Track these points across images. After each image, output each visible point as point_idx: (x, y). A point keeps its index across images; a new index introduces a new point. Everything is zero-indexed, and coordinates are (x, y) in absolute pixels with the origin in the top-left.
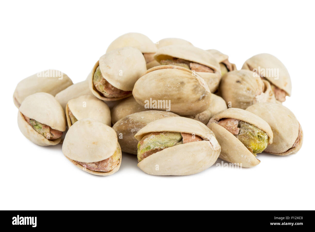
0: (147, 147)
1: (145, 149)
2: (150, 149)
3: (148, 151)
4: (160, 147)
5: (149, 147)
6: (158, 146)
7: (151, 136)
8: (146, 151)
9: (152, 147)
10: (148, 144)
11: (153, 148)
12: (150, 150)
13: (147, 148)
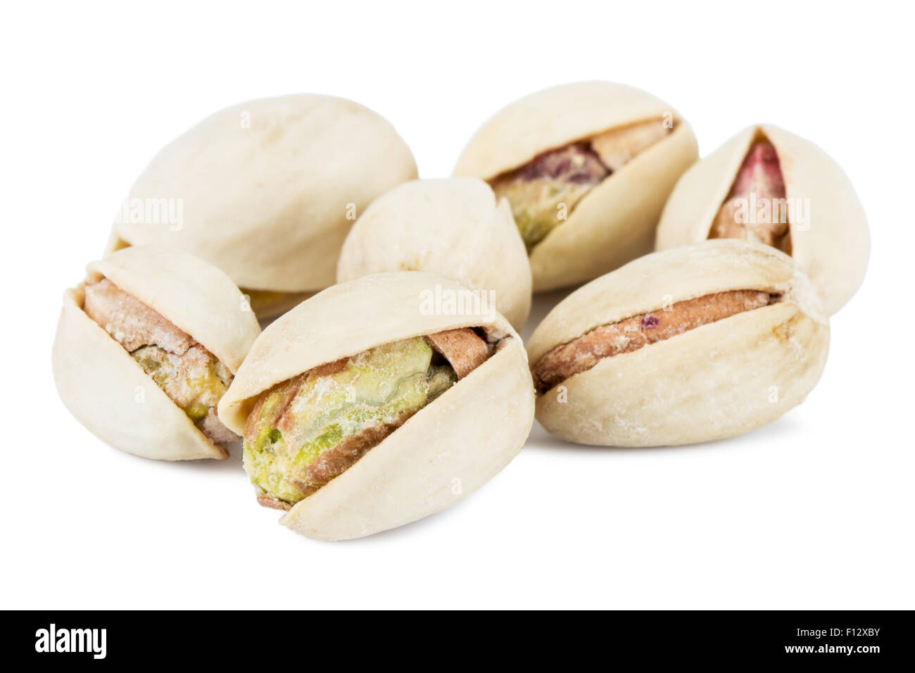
0: (322, 433)
1: (317, 443)
2: (340, 436)
3: (332, 448)
4: (380, 420)
5: (335, 431)
6: (371, 418)
7: (316, 386)
8: (324, 450)
9: (350, 427)
10: (319, 418)
11: (354, 431)
12: (344, 439)
13: (324, 438)
